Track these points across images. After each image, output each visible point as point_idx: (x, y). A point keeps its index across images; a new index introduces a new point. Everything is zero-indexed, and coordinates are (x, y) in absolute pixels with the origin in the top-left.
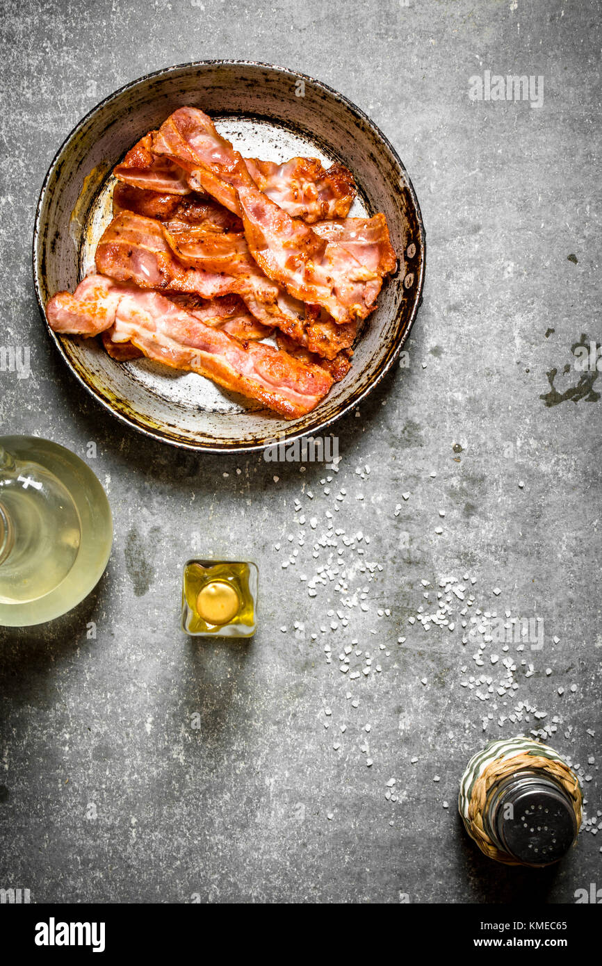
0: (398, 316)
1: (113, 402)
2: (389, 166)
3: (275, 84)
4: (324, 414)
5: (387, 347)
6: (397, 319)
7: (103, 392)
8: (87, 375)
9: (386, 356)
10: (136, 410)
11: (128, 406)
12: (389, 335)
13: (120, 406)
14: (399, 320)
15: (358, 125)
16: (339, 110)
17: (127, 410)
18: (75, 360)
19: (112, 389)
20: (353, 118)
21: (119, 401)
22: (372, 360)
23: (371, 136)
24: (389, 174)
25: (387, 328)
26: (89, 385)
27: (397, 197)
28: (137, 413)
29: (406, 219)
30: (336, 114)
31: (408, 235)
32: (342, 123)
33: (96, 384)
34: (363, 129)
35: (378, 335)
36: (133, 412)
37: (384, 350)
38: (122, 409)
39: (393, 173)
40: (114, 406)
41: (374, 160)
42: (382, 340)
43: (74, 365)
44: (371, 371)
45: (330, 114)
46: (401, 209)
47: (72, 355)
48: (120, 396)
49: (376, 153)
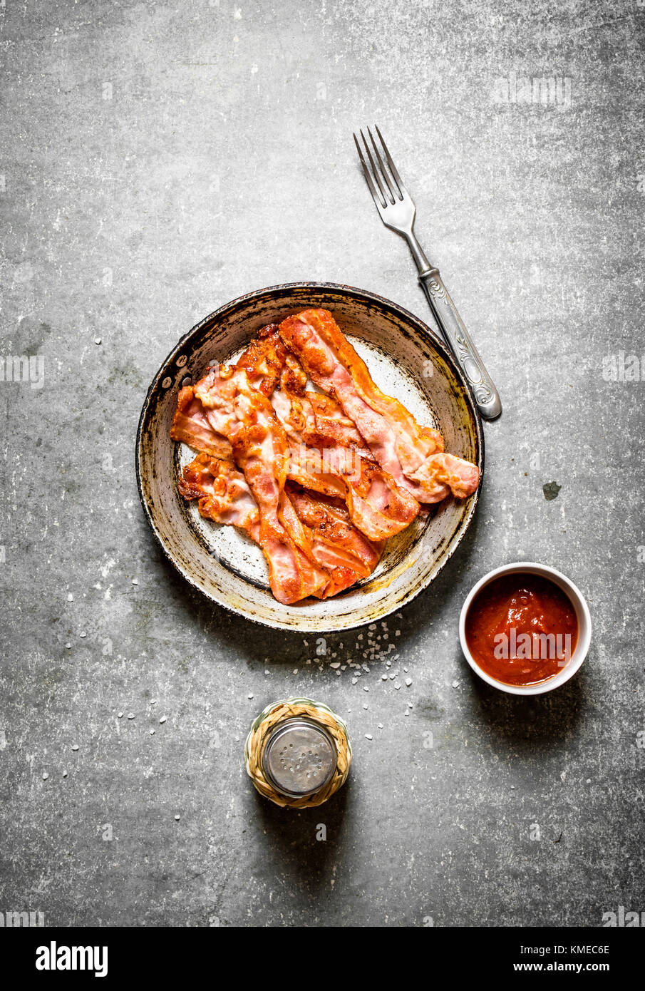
0: (206, 340)
1: (461, 395)
2: (147, 458)
3: (198, 573)
4: (305, 297)
5: (228, 321)
6: (208, 338)
7: (465, 407)
8: (470, 427)
9: (233, 313)
10: (447, 382)
11: (452, 387)
12: (220, 330)
13: (458, 390)
14: (207, 336)
15: (153, 503)
16: (161, 524)
17: (455, 384)
18: (473, 443)
19: (456, 409)
20: (153, 511)
21: (457, 395)
22: (244, 319)
23: (148, 489)
24: (150, 453)
25: (218, 338)
26: (474, 417)
27: (154, 432)
28: (448, 378)
29: (157, 410)
30: (163, 523)
31: (162, 398)
32: (163, 513)
33: (467, 417)
34: (150, 498)
35: (228, 337)
36: (451, 380)
37: (232, 319)
38: (457, 386)
39: (147, 451)
40: (463, 391)
41: (154, 472)
42: (227, 330)
43: (477, 439)
44: (250, 309)
45: (168, 527)
46: (156, 421)
47: (474, 448)
48: (453, 400)
49: (150, 475)
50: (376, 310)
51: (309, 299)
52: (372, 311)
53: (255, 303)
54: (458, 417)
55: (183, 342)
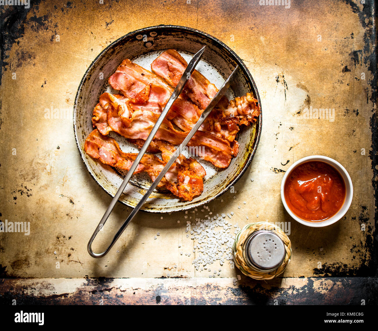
50: (249, 87)
51: (227, 57)
52: (247, 85)
53: (204, 39)
54: (240, 159)
55: (160, 27)
